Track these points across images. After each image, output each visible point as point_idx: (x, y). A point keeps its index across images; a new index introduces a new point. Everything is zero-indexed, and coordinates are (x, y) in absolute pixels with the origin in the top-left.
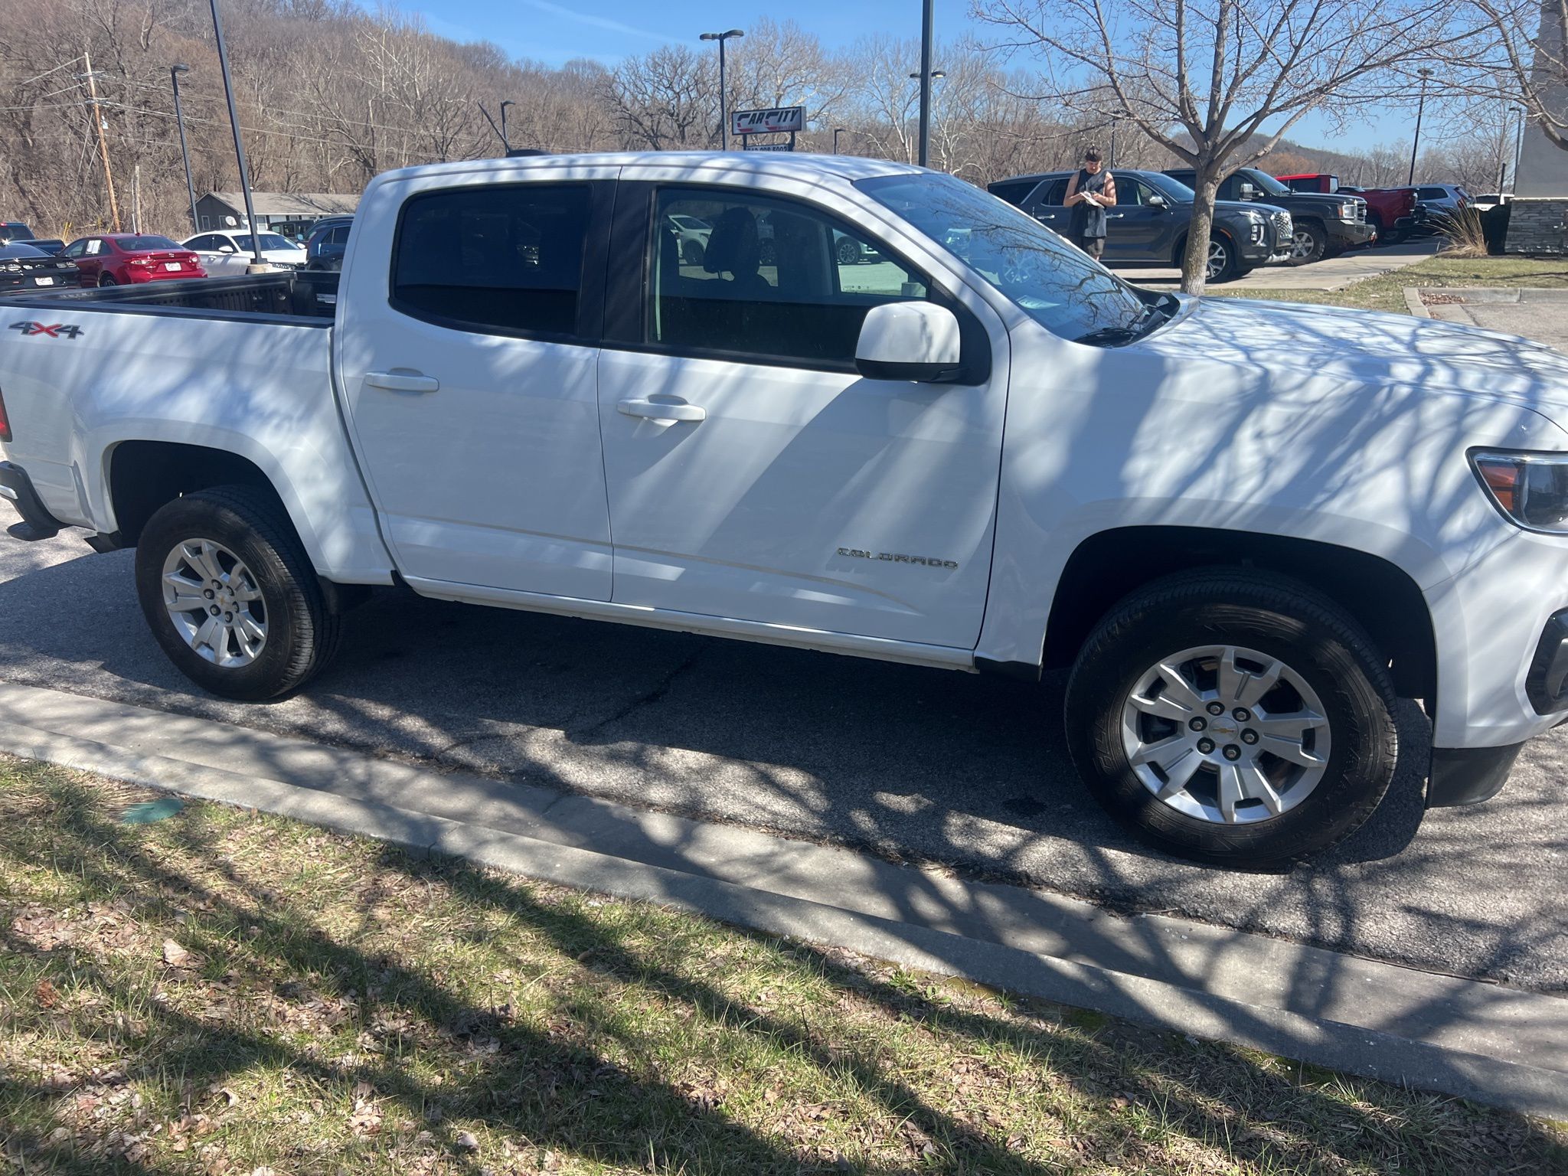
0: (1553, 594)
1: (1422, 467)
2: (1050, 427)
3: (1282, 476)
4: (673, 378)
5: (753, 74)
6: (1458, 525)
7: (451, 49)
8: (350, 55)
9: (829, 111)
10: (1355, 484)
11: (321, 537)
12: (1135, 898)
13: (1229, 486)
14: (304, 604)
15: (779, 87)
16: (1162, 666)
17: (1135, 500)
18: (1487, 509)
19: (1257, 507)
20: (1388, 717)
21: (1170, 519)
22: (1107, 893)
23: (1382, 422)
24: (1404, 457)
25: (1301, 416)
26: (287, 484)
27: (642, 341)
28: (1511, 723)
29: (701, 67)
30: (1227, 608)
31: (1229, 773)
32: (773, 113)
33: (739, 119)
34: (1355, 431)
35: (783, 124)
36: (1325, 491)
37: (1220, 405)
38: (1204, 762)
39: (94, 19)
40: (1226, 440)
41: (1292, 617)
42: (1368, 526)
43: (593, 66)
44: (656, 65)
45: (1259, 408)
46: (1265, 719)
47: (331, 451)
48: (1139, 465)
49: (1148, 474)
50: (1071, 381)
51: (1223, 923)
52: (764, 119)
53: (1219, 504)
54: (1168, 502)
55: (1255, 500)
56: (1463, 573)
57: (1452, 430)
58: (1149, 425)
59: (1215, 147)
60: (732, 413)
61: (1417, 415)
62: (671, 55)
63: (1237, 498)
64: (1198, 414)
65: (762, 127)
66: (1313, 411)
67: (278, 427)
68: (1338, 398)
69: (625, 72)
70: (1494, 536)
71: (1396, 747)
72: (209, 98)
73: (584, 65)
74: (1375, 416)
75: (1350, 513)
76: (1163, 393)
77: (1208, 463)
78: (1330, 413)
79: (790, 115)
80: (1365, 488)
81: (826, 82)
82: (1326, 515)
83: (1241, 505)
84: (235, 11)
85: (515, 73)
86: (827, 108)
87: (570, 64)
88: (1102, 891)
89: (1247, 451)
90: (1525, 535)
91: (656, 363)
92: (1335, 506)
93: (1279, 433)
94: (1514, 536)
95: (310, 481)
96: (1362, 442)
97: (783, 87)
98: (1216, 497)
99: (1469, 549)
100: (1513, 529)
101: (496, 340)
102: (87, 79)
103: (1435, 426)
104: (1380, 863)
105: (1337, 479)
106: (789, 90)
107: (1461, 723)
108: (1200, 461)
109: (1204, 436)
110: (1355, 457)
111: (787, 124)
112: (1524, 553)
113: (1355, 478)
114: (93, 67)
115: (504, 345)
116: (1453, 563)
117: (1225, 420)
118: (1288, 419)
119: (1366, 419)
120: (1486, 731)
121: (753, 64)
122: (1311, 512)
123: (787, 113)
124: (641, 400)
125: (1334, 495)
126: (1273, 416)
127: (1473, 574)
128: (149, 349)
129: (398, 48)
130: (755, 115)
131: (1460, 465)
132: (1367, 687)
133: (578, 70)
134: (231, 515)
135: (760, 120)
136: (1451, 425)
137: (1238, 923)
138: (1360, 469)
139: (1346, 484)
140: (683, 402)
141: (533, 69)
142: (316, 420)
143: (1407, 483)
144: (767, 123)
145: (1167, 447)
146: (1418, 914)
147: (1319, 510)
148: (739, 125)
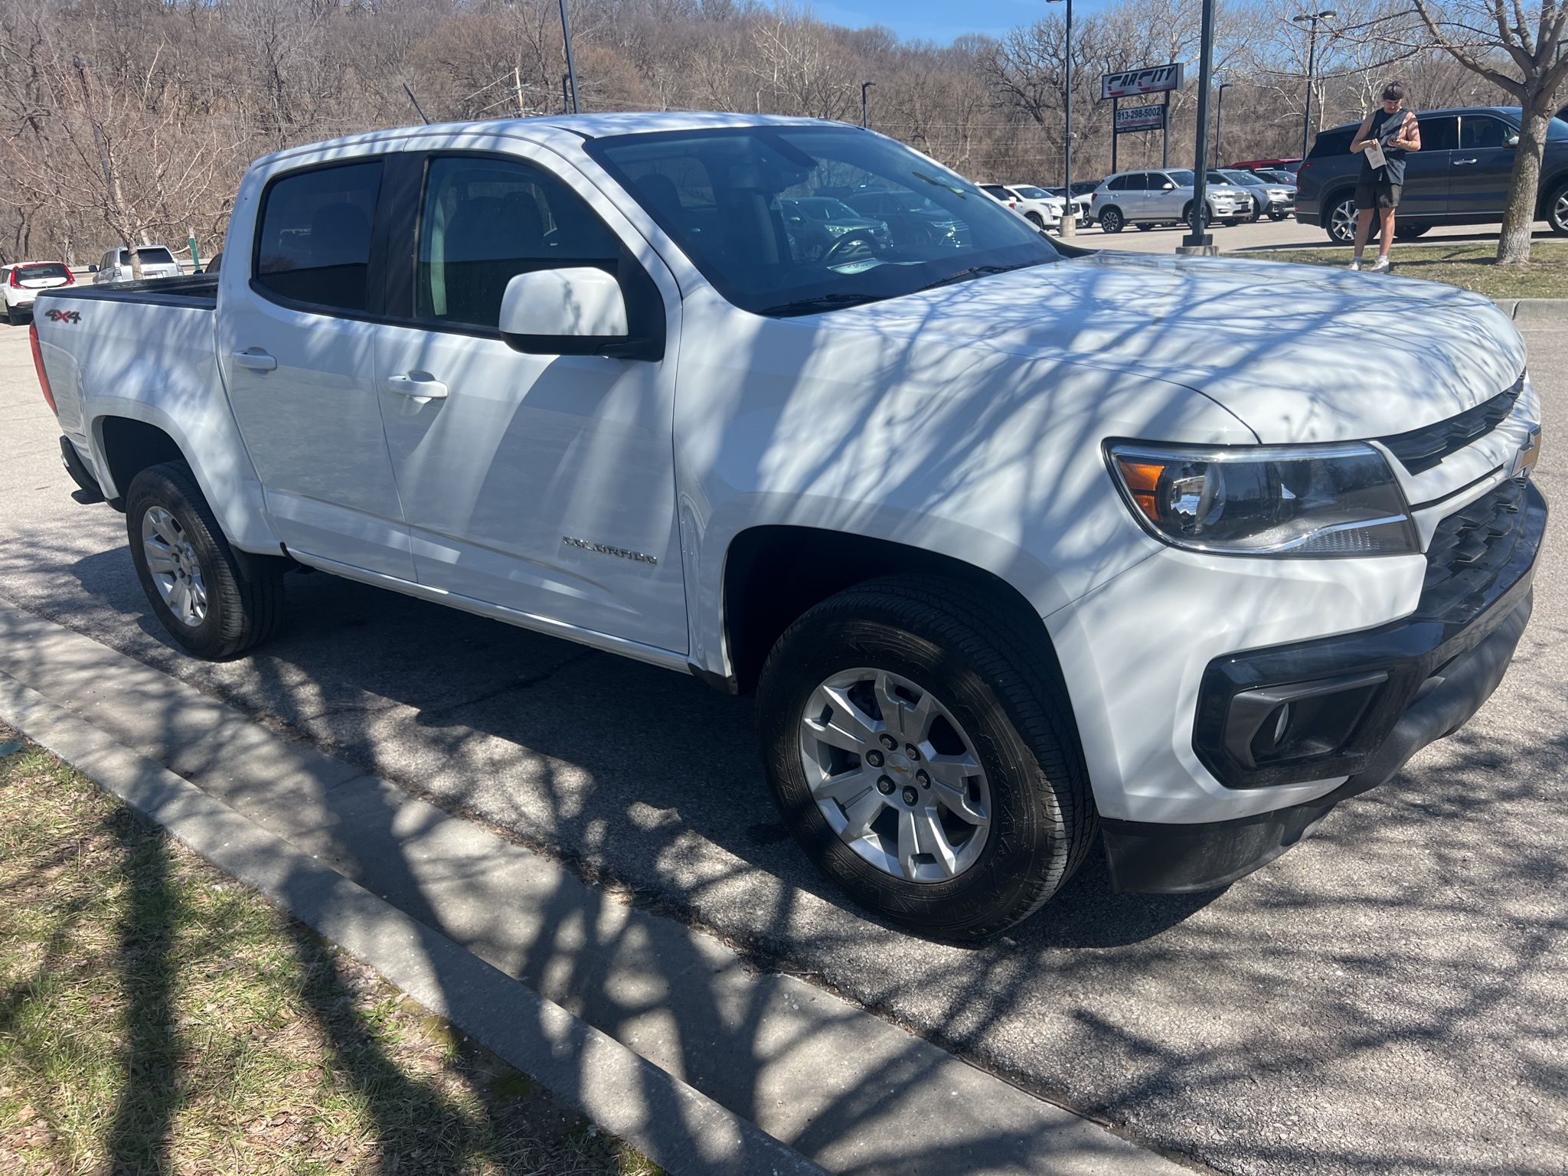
0: (1211, 633)
1: (1049, 462)
2: (709, 412)
3: (901, 471)
4: (424, 352)
5: (1145, 33)
6: (1080, 539)
7: (841, 36)
8: (748, 51)
9: (1229, 66)
10: (971, 483)
11: (224, 510)
12: (786, 954)
13: (849, 481)
14: (228, 571)
15: (1174, 45)
16: (826, 688)
17: (768, 493)
18: (1121, 519)
19: (873, 507)
20: (1040, 772)
21: (797, 518)
22: (761, 943)
23: (1013, 406)
24: (1030, 451)
25: (933, 398)
26: (195, 459)
27: (411, 316)
28: (1184, 796)
29: (1089, 31)
30: (868, 625)
31: (908, 820)
32: (1147, 72)
33: (1110, 83)
34: (984, 417)
35: (1158, 84)
36: (938, 491)
37: (857, 385)
38: (884, 804)
39: (524, 37)
40: (857, 429)
41: (930, 640)
42: (978, 536)
43: (982, 40)
44: (1041, 33)
45: (893, 388)
46: (932, 760)
47: (224, 427)
48: (775, 456)
49: (783, 465)
50: (727, 358)
51: (856, 997)
52: (1137, 80)
53: (839, 502)
54: (796, 497)
55: (870, 499)
56: (1085, 598)
57: (1086, 415)
58: (792, 408)
59: (1545, 72)
60: (464, 391)
61: (1051, 398)
62: (1057, 21)
63: (854, 496)
64: (837, 395)
65: (1135, 88)
66: (945, 393)
67: (186, 404)
68: (974, 376)
69: (1009, 43)
70: (1128, 551)
71: (1058, 811)
72: (619, 102)
73: (974, 40)
74: (1007, 398)
75: (960, 518)
76: (806, 373)
77: (835, 455)
78: (962, 395)
79: (1165, 73)
80: (982, 488)
81: (1228, 35)
82: (937, 518)
83: (858, 504)
84: (652, 18)
85: (905, 54)
86: (1228, 62)
87: (960, 39)
88: (757, 940)
89: (875, 442)
90: (1171, 553)
91: (414, 337)
92: (946, 509)
93: (911, 418)
94: (1153, 554)
95: (211, 455)
96: (988, 433)
97: (1178, 44)
98: (836, 495)
99: (1094, 567)
100: (1152, 544)
101: (313, 318)
102: (517, 92)
103: (1068, 411)
104: (1101, 951)
105: (956, 475)
106: (1185, 46)
107: (1118, 789)
108: (829, 452)
109: (838, 421)
110: (980, 449)
111: (1162, 82)
112: (1167, 578)
113: (973, 475)
114: (523, 81)
115: (317, 323)
116: (1072, 587)
117: (861, 402)
118: (919, 402)
119: (997, 401)
120: (1154, 802)
121: (1147, 22)
122: (922, 515)
123: (1162, 71)
124: (401, 376)
125: (947, 495)
126: (904, 399)
127: (1100, 600)
128: (114, 333)
129: (790, 40)
130: (1127, 76)
131: (1095, 457)
132: (1011, 733)
133: (967, 46)
134: (171, 485)
135: (1132, 81)
136: (1086, 409)
137: (869, 1000)
138: (981, 464)
139: (962, 483)
140: (431, 378)
141: (922, 49)
142: (212, 398)
143: (1028, 485)
144: (1140, 84)
145: (803, 435)
146: (1086, 1022)
147: (929, 513)
148: (1110, 89)
